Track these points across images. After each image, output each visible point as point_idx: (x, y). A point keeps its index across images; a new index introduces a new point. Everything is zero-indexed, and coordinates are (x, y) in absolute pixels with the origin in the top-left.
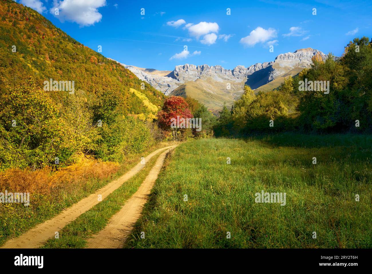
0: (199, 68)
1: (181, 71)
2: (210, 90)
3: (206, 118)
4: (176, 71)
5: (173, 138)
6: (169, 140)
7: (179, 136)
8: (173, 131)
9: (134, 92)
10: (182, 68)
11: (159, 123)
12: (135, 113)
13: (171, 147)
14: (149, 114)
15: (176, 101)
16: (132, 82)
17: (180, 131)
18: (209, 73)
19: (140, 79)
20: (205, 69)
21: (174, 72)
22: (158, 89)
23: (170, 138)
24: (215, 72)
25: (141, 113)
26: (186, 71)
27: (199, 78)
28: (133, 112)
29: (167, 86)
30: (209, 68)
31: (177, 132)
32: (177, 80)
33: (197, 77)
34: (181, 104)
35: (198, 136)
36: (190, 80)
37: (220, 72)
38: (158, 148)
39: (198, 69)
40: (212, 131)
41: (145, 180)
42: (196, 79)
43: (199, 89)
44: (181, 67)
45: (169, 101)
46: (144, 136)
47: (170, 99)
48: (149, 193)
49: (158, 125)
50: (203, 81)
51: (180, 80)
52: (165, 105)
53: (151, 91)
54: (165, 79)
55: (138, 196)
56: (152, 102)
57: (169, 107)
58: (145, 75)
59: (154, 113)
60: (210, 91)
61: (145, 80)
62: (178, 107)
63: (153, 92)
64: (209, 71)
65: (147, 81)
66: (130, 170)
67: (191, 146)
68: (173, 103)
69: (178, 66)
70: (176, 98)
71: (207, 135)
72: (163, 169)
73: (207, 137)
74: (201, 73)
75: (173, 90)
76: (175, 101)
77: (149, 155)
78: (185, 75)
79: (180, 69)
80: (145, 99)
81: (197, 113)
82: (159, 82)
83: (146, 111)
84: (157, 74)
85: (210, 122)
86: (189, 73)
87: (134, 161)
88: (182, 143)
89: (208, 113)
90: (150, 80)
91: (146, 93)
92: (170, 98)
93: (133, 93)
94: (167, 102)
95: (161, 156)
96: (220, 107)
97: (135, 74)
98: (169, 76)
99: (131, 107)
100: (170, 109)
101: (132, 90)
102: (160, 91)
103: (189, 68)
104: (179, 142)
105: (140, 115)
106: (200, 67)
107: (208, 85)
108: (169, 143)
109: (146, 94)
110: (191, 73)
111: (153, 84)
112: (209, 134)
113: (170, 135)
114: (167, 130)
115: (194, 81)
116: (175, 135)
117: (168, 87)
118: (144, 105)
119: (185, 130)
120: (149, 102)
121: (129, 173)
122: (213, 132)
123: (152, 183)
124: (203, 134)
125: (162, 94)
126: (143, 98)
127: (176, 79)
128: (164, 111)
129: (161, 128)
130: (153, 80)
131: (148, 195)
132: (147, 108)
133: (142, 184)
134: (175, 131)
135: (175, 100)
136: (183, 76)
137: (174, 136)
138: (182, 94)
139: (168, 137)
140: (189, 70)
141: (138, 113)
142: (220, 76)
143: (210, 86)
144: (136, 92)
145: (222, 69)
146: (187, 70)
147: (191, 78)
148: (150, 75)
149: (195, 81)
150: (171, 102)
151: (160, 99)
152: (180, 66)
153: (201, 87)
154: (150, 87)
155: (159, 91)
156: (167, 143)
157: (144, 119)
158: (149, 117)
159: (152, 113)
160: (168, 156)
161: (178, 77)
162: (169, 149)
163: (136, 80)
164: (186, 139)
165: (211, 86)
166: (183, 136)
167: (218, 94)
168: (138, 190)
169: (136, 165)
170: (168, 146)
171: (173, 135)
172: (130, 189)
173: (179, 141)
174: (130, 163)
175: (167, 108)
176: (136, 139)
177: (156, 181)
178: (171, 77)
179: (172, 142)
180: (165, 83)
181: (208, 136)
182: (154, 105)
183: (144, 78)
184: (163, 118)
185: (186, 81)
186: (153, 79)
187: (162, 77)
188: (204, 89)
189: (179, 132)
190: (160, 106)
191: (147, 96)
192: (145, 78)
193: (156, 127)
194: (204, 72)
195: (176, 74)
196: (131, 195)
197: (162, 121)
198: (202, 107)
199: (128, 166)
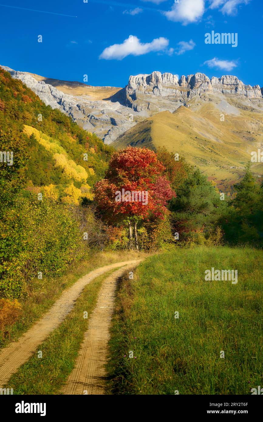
0: (184, 81)
1: (143, 89)
2: (208, 132)
3: (203, 199)
4: (131, 88)
5: (129, 244)
6: (120, 248)
7: (141, 240)
8: (128, 228)
9: (32, 135)
10: (145, 80)
11: (98, 208)
12: (34, 184)
13: (124, 263)
14: (67, 185)
15: (137, 158)
16: (28, 111)
17: (145, 227)
18: (207, 93)
19: (47, 105)
20: (197, 85)
21: (127, 89)
22: (88, 128)
23: (122, 243)
24: (223, 92)
25: (48, 183)
26: (154, 88)
27: (183, 105)
28: (31, 181)
29: (110, 122)
30: (208, 83)
31: (138, 230)
32: (132, 110)
33: (179, 104)
34: (148, 165)
35: (185, 240)
36: (163, 110)
37: (234, 91)
38: (96, 266)
39: (182, 84)
40: (219, 230)
41: (84, 341)
42: (177, 107)
43: (183, 130)
44: (143, 78)
45: (122, 158)
46: (67, 238)
47: (124, 154)
48: (102, 372)
49: (96, 213)
50: (193, 111)
51: (139, 108)
52: (112, 167)
53: (72, 133)
54: (103, 105)
55: (81, 381)
56: (75, 159)
57: (121, 174)
58: (58, 96)
59: (78, 185)
60: (207, 135)
61: (58, 106)
62: (142, 173)
63: (77, 136)
64: (208, 90)
65: (64, 109)
66: (42, 318)
67: (175, 262)
68: (131, 162)
69: (136, 76)
70: (138, 151)
71: (207, 237)
72: (117, 317)
73: (205, 243)
74: (188, 93)
75: (122, 132)
76: (134, 159)
77: (77, 282)
78: (151, 97)
79: (139, 84)
80: (58, 152)
81: (184, 187)
82: (90, 112)
83: (60, 178)
84: (86, 94)
85: (212, 208)
86: (162, 92)
87: (48, 296)
88: (148, 255)
89: (208, 187)
90: (70, 108)
91: (60, 138)
92: (125, 152)
93: (32, 137)
94: (116, 160)
95: (106, 285)
96: (231, 174)
97: (36, 93)
98: (113, 99)
99: (25, 170)
100: (124, 177)
101: (29, 130)
102: (94, 135)
103: (161, 81)
104: (143, 253)
105: (46, 188)
106: (187, 79)
107: (204, 121)
108: (120, 255)
109: (61, 141)
110: (165, 92)
111: (78, 116)
112: (211, 237)
113: (122, 237)
114: (115, 226)
115: (172, 111)
116: (134, 236)
117: (112, 126)
118: (55, 166)
119: (155, 226)
120: (69, 159)
121: (40, 325)
122: (221, 232)
123: (101, 349)
124: (197, 237)
125: (98, 141)
126: (53, 149)
127: (130, 106)
128: (111, 182)
129: (103, 220)
130: (78, 108)
131: (102, 378)
132: (63, 172)
133: (81, 352)
134: (134, 226)
135: (135, 155)
136: (148, 100)
137: (131, 238)
138: (143, 142)
139: (117, 242)
140: (160, 86)
141: (42, 184)
142: (232, 102)
143: (208, 124)
144: (37, 134)
145: (237, 84)
146: (157, 87)
147: (164, 106)
148: (71, 96)
149: (175, 112)
150: (127, 161)
151: (94, 152)
152: (140, 76)
153: (187, 125)
154: (69, 124)
155: (92, 134)
156: (114, 256)
157: (56, 197)
158: (68, 193)
159: (74, 185)
160: (125, 286)
161: (134, 103)
162: (120, 267)
163: (38, 106)
164: (158, 246)
165: (211, 123)
166: (151, 240)
167: (226, 143)
168: (77, 366)
169: (52, 305)
170: (117, 261)
171: (129, 237)
172: (60, 363)
173: (143, 251)
174: (38, 300)
175: (115, 173)
176: (50, 245)
177: (108, 343)
178: (118, 103)
179: (126, 252)
180: (104, 115)
181: (209, 240)
182: (79, 166)
183: (56, 102)
184: (106, 197)
185: (154, 111)
186: (77, 105)
187: (99, 101)
188: (196, 130)
189: (142, 230)
190: (93, 167)
191: (62, 144)
192: (59, 103)
193: (91, 218)
194: (197, 91)
195: (130, 96)
196: (64, 378)
197: (104, 204)
198: (196, 174)
199: (35, 307)
